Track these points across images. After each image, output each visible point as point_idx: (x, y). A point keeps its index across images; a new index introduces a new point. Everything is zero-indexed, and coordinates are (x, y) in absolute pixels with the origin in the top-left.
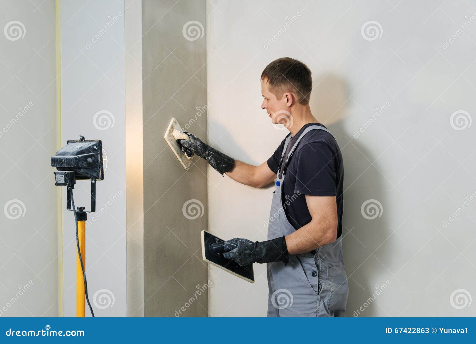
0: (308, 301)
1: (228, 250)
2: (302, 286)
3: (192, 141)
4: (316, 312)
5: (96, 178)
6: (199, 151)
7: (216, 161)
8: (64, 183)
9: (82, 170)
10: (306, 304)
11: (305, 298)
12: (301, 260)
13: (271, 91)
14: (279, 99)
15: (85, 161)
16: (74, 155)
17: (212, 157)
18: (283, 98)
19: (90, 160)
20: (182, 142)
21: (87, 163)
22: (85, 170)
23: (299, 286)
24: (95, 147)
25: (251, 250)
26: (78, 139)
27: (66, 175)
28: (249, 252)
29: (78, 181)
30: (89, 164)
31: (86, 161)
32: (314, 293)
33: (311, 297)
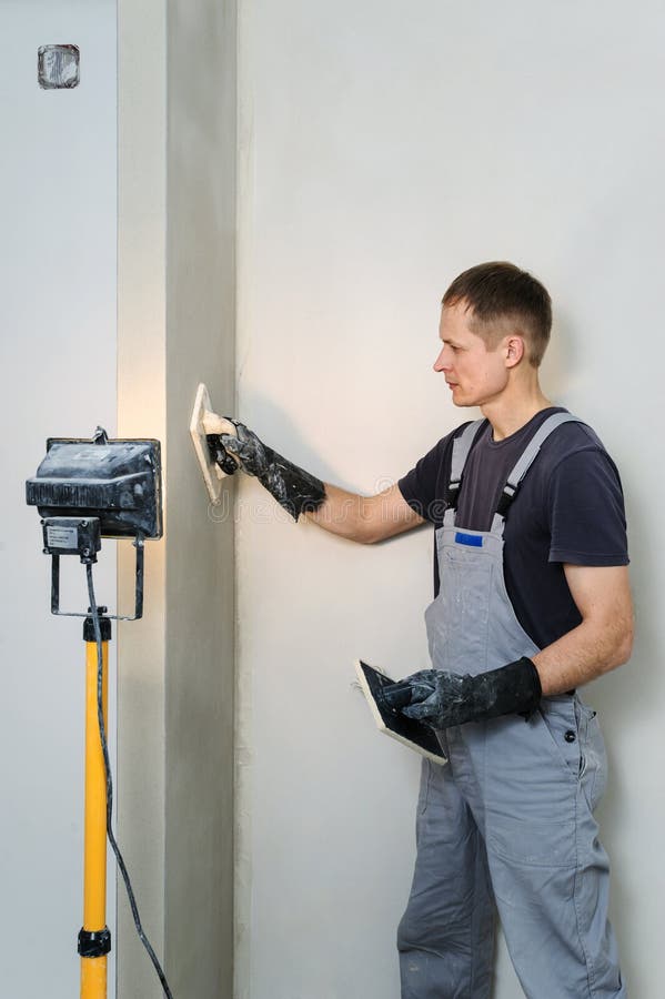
0: (557, 795)
1: (420, 700)
2: (548, 765)
3: (242, 439)
4: (575, 819)
5: (148, 534)
6: (259, 461)
7: (288, 485)
8: (76, 547)
9: (123, 516)
10: (554, 801)
11: (553, 790)
12: (544, 709)
13: (474, 329)
14: (490, 348)
15: (130, 492)
16: (105, 478)
17: (281, 475)
18: (499, 347)
19: (139, 489)
20: (224, 441)
21: (134, 498)
22: (128, 514)
23: (540, 765)
24: (147, 458)
25: (464, 696)
26: (92, 436)
27: (82, 529)
28: (460, 700)
29: (106, 542)
30: (137, 498)
31: (132, 491)
32: (573, 777)
33: (564, 786)
